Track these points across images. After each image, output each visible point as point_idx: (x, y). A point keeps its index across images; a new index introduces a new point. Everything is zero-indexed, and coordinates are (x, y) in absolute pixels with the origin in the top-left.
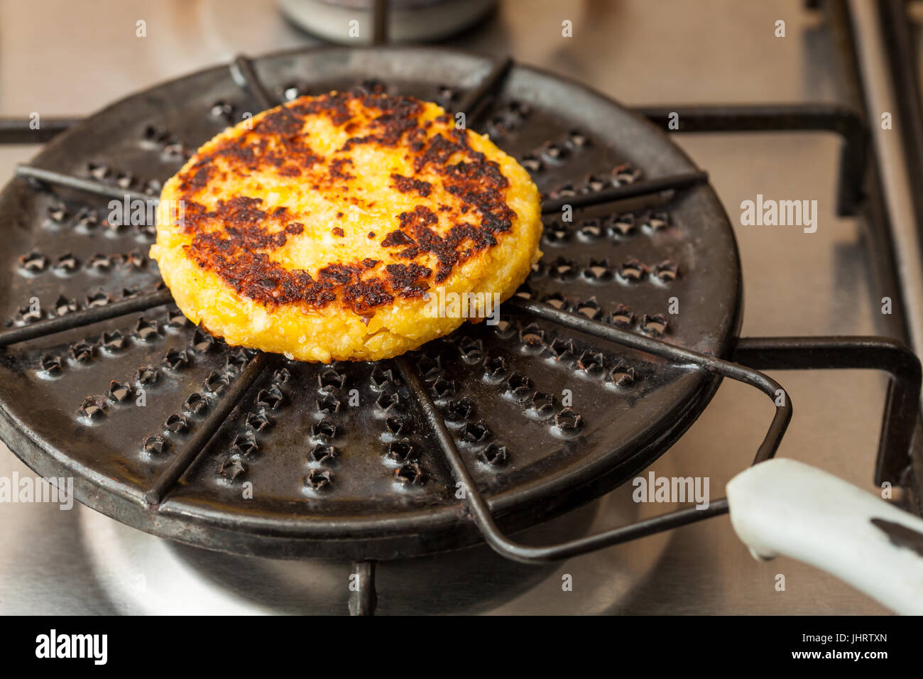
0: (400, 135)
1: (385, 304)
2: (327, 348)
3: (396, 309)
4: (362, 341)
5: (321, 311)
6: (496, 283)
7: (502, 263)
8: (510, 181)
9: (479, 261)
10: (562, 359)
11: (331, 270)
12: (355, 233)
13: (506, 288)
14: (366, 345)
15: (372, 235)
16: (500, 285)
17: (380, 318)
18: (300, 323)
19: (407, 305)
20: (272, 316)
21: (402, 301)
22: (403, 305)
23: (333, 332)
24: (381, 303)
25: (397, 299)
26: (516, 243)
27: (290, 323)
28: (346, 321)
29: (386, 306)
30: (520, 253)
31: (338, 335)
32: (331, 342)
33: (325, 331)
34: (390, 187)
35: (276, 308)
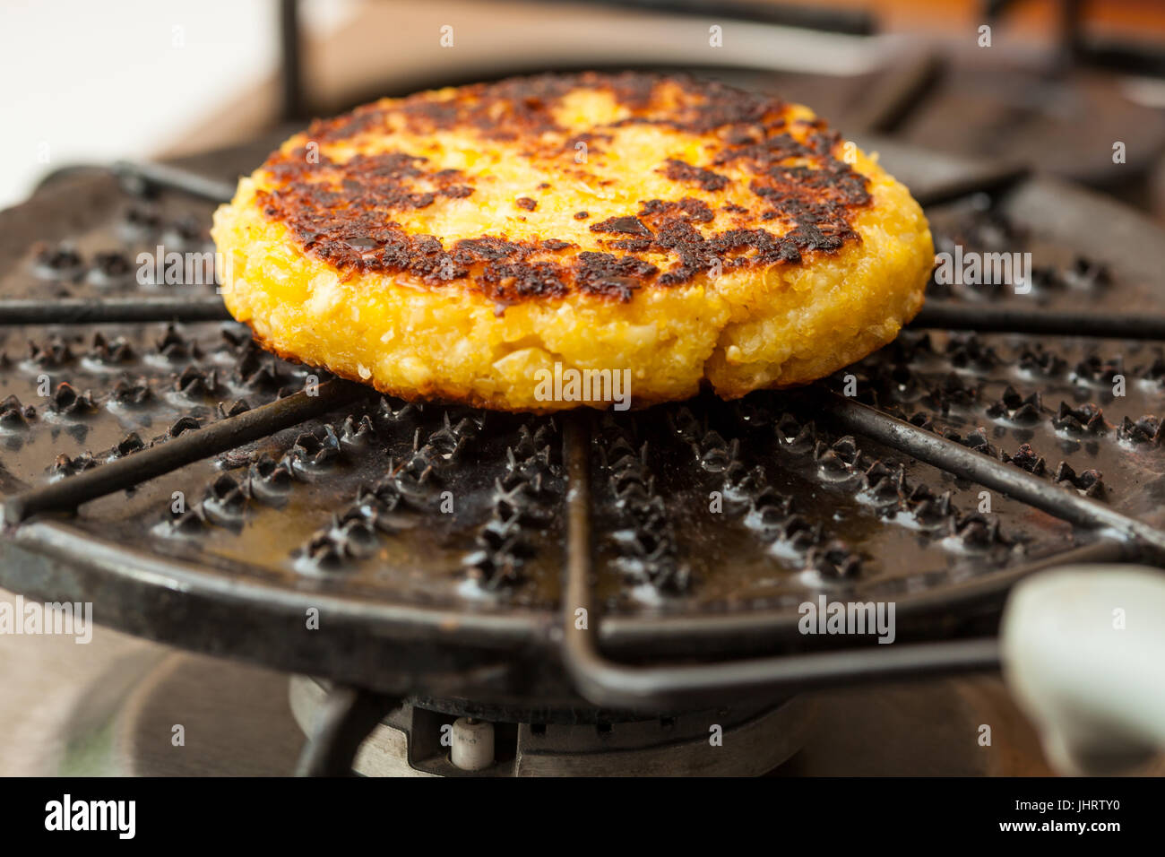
0: (717, 125)
1: (549, 296)
2: (429, 362)
3: (565, 308)
4: (490, 355)
5: (432, 288)
6: (782, 329)
7: (802, 300)
8: (876, 202)
9: (753, 276)
10: (877, 493)
11: (483, 243)
12: (556, 210)
13: (801, 347)
14: (497, 365)
15: (583, 216)
16: (789, 336)
17: (530, 315)
18: (390, 304)
19: (589, 307)
20: (344, 287)
21: (582, 299)
22: (582, 307)
23: (444, 330)
24: (542, 292)
25: (574, 294)
26: (842, 278)
27: (372, 302)
28: (470, 310)
29: (549, 300)
30: (844, 296)
31: (449, 336)
32: (438, 348)
33: (428, 324)
34: (657, 171)
35: (356, 275)
